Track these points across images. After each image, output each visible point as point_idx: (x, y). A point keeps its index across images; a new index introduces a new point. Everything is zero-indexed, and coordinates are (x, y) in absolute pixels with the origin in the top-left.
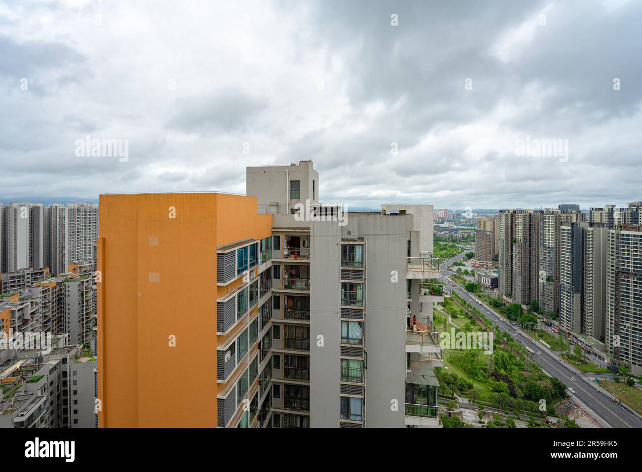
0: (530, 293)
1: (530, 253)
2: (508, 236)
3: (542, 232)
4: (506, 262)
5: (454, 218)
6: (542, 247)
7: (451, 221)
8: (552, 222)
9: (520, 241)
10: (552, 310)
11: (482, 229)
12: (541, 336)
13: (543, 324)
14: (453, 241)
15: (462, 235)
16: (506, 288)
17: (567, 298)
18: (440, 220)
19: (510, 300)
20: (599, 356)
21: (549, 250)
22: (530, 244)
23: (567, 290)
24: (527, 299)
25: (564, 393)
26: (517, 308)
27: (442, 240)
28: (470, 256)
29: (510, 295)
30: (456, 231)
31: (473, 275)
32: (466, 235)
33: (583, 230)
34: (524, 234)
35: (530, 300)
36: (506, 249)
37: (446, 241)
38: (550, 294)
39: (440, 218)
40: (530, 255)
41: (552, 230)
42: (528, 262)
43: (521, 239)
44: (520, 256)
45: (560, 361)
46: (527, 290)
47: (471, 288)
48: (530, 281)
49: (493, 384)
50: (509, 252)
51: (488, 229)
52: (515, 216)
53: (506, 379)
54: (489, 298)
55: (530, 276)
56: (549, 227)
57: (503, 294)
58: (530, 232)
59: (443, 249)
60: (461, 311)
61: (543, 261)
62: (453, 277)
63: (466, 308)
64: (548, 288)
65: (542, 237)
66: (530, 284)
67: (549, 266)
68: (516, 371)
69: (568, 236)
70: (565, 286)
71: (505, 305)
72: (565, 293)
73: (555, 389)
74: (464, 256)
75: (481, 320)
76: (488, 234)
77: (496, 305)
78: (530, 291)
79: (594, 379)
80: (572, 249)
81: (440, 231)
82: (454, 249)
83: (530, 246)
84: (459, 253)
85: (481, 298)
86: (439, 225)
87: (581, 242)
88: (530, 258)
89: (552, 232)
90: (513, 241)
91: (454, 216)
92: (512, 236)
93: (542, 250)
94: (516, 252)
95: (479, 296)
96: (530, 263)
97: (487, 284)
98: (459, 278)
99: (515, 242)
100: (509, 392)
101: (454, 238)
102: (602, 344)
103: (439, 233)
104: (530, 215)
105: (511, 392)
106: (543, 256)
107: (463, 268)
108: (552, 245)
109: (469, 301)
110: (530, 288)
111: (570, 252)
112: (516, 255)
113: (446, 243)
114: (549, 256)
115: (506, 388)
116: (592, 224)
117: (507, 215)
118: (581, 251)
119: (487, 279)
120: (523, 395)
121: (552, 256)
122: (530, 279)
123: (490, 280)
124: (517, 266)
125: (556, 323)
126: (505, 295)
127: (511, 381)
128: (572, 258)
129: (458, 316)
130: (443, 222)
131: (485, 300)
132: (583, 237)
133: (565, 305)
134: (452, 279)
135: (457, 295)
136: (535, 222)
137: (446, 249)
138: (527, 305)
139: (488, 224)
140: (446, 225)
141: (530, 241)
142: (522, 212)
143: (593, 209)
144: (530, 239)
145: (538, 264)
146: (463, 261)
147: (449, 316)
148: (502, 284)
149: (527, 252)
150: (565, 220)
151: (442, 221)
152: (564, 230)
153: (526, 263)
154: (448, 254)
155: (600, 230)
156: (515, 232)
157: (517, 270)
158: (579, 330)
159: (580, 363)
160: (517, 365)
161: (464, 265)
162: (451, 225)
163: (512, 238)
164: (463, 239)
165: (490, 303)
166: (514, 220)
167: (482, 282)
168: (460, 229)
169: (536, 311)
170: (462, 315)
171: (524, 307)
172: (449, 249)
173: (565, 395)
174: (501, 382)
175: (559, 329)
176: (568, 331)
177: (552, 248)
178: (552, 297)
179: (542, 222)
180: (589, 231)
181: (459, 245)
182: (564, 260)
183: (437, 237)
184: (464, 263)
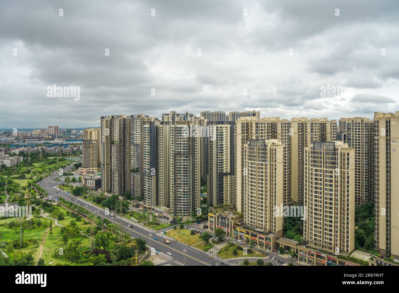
0: (124, 185)
1: (124, 151)
2: (108, 139)
3: (132, 132)
4: (106, 162)
5: (64, 135)
6: (132, 145)
7: (62, 137)
8: (139, 124)
9: (117, 141)
10: (140, 195)
11: (89, 138)
12: (131, 215)
13: (133, 207)
14: (63, 155)
15: (72, 148)
16: (107, 185)
17: (148, 181)
18: (50, 137)
19: (110, 195)
20: (167, 218)
21: (137, 147)
22: (124, 144)
23: (148, 175)
24: (122, 191)
25: (145, 247)
26: (115, 198)
27: (52, 155)
28: (78, 166)
29: (110, 191)
30: (66, 146)
31: (80, 181)
32: (75, 149)
33: (157, 127)
34: (120, 136)
35: (124, 191)
36: (106, 151)
37: (56, 156)
38: (138, 182)
39: (50, 135)
40: (124, 153)
41: (139, 130)
42: (122, 159)
43: (117, 140)
44: (117, 155)
45: (143, 228)
46: (122, 183)
47: (77, 192)
48: (124, 175)
49: (93, 259)
50: (109, 153)
51: (93, 138)
52: (113, 120)
53: (104, 252)
54: (93, 197)
55: (124, 171)
56: (137, 128)
57: (104, 191)
58: (124, 134)
59: (52, 163)
60: (68, 213)
61: (133, 156)
62: (61, 186)
63: (72, 209)
64: (137, 177)
65: (132, 137)
66: (124, 177)
67: (137, 160)
68: (112, 244)
69: (148, 133)
70: (147, 172)
71: (106, 199)
72: (147, 177)
73: (139, 245)
74: (73, 167)
75: (85, 216)
76: (93, 142)
77: (98, 201)
78: (124, 183)
79: (163, 232)
80: (150, 142)
81: (50, 147)
82: (64, 161)
83: (124, 146)
84: (68, 165)
85: (86, 199)
86: (49, 141)
87: (156, 136)
88: (124, 155)
89: (139, 132)
90: (112, 143)
91: (64, 133)
92: (111, 139)
93: (132, 147)
94: (114, 152)
95: (85, 198)
96: (124, 160)
97: (92, 186)
98: (67, 186)
99: (113, 143)
100: (106, 260)
101: (64, 152)
102: (168, 209)
103: (48, 148)
104: (124, 119)
105: (108, 260)
106: (133, 152)
107: (71, 177)
108: (138, 143)
109: (75, 203)
110: (124, 181)
111: (149, 145)
112: (114, 154)
113: (55, 157)
114: (137, 151)
115: (103, 258)
116: (162, 123)
117: (107, 121)
118: (156, 143)
119: (92, 181)
120: (116, 259)
121: (139, 151)
122: (124, 174)
123: (94, 181)
124: (115, 163)
125: (142, 203)
126: (107, 192)
127: (107, 252)
128: (151, 148)
129: (65, 217)
130: (53, 139)
131: (90, 200)
132: (157, 133)
133: (147, 187)
134: (61, 188)
135: (64, 201)
136: (127, 125)
137: (55, 162)
138: (123, 196)
139: (93, 133)
140: (56, 141)
141: (124, 142)
142: (118, 117)
143: (164, 114)
144: (124, 140)
145: (130, 160)
146: (72, 171)
147: (55, 219)
148: (104, 183)
149: (122, 151)
150: (147, 121)
151: (52, 137)
152: (145, 128)
153: (121, 160)
154: (57, 167)
155: (166, 127)
156: (113, 134)
157: (115, 167)
158: (155, 204)
159: (155, 226)
160: (113, 240)
161: (73, 175)
162: (61, 141)
163: (111, 141)
164: (72, 153)
165: (94, 201)
166: (112, 124)
167: (88, 185)
168: (70, 144)
169: (129, 199)
170: (68, 216)
171: (121, 198)
172: (59, 162)
173: (146, 249)
174: (100, 255)
175: (144, 207)
176: (149, 207)
177: (139, 145)
178: (139, 184)
179: (132, 124)
180: (160, 128)
181: (69, 158)
182: (146, 152)
183: (47, 153)
184: (73, 173)
